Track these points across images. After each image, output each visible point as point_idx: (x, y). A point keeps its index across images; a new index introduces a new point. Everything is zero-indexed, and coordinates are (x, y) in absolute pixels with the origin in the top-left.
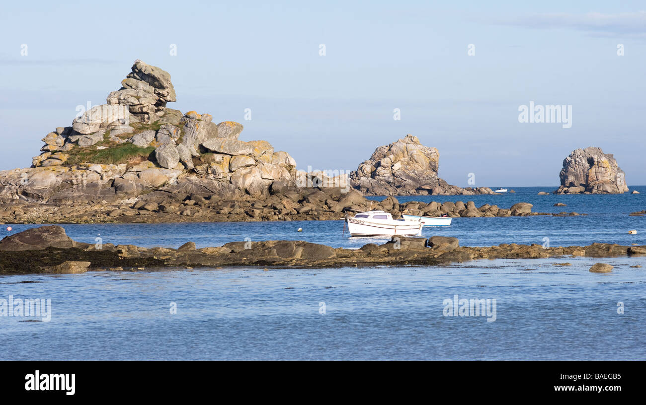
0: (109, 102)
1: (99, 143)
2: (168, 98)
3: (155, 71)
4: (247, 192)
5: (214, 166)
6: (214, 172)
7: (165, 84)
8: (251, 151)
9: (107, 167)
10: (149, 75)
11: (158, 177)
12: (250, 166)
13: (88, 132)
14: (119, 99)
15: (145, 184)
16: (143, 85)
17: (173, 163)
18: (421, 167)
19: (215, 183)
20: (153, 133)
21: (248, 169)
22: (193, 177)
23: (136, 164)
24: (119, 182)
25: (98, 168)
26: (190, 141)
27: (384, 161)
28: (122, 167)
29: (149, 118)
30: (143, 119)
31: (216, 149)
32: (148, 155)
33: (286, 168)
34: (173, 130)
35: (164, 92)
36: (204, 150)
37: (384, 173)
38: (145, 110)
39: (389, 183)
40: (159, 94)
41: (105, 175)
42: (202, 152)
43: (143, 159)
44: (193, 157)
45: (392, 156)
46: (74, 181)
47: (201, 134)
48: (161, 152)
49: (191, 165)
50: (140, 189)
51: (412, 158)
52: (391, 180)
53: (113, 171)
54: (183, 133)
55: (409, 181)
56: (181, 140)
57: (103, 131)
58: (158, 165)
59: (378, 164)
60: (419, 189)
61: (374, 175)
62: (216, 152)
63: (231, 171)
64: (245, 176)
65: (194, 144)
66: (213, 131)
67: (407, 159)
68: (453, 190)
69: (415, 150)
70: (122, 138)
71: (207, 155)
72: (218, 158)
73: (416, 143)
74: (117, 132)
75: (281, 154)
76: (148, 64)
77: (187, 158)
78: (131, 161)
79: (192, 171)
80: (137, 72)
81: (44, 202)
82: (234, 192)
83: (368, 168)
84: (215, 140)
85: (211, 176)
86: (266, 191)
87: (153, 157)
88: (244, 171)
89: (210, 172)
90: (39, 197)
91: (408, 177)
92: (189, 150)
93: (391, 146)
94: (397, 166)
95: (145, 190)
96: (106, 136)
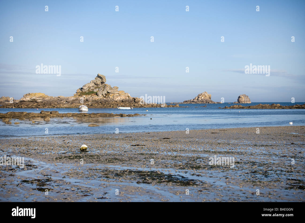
0: (91, 82)
1: (87, 91)
2: (104, 82)
3: (102, 76)
4: (116, 101)
5: (110, 96)
6: (109, 97)
7: (103, 79)
8: (118, 93)
9: (87, 96)
10: (100, 77)
11: (96, 98)
12: (117, 96)
13: (85, 89)
14: (93, 82)
15: (93, 100)
16: (99, 79)
17: (100, 95)
18: (207, 98)
19: (109, 99)
20: (98, 89)
21: (117, 97)
22: (105, 98)
23: (93, 95)
24: (88, 99)
25: (84, 96)
26: (105, 90)
27: (200, 97)
28: (90, 96)
29: (99, 86)
30: (98, 86)
31: (111, 92)
32: (96, 93)
33: (128, 96)
34: (102, 88)
35: (103, 80)
36: (108, 92)
37: (200, 99)
38: (98, 84)
39: (201, 101)
40: (102, 81)
41: (85, 98)
42: (108, 93)
43: (95, 94)
44: (105, 94)
45: (202, 96)
46: (78, 99)
47: (108, 89)
48: (98, 93)
49: (104, 96)
50: (92, 101)
51: (205, 96)
52: (201, 100)
53: (88, 97)
54: (104, 89)
55: (205, 101)
56: (103, 90)
57: (88, 88)
58: (98, 96)
59: (199, 97)
60: (206, 102)
61: (198, 99)
62: (110, 93)
63: (113, 97)
64: (116, 98)
65: (106, 91)
66: (111, 89)
67: (204, 96)
68: (214, 102)
69: (206, 94)
70: (92, 90)
71: (108, 94)
72: (111, 94)
73: (206, 93)
74: (91, 89)
75: (127, 94)
76: (101, 74)
77: (104, 94)
78: (92, 95)
79: (105, 97)
80: (99, 76)
81: (70, 103)
82: (113, 101)
83: (197, 98)
84: (110, 90)
85: (109, 98)
86: (121, 101)
87: (97, 94)
88: (116, 97)
89: (108, 97)
90: (69, 102)
91: (205, 100)
92: (105, 92)
93: (201, 94)
94: (202, 98)
95: (93, 101)
96: (89, 90)
